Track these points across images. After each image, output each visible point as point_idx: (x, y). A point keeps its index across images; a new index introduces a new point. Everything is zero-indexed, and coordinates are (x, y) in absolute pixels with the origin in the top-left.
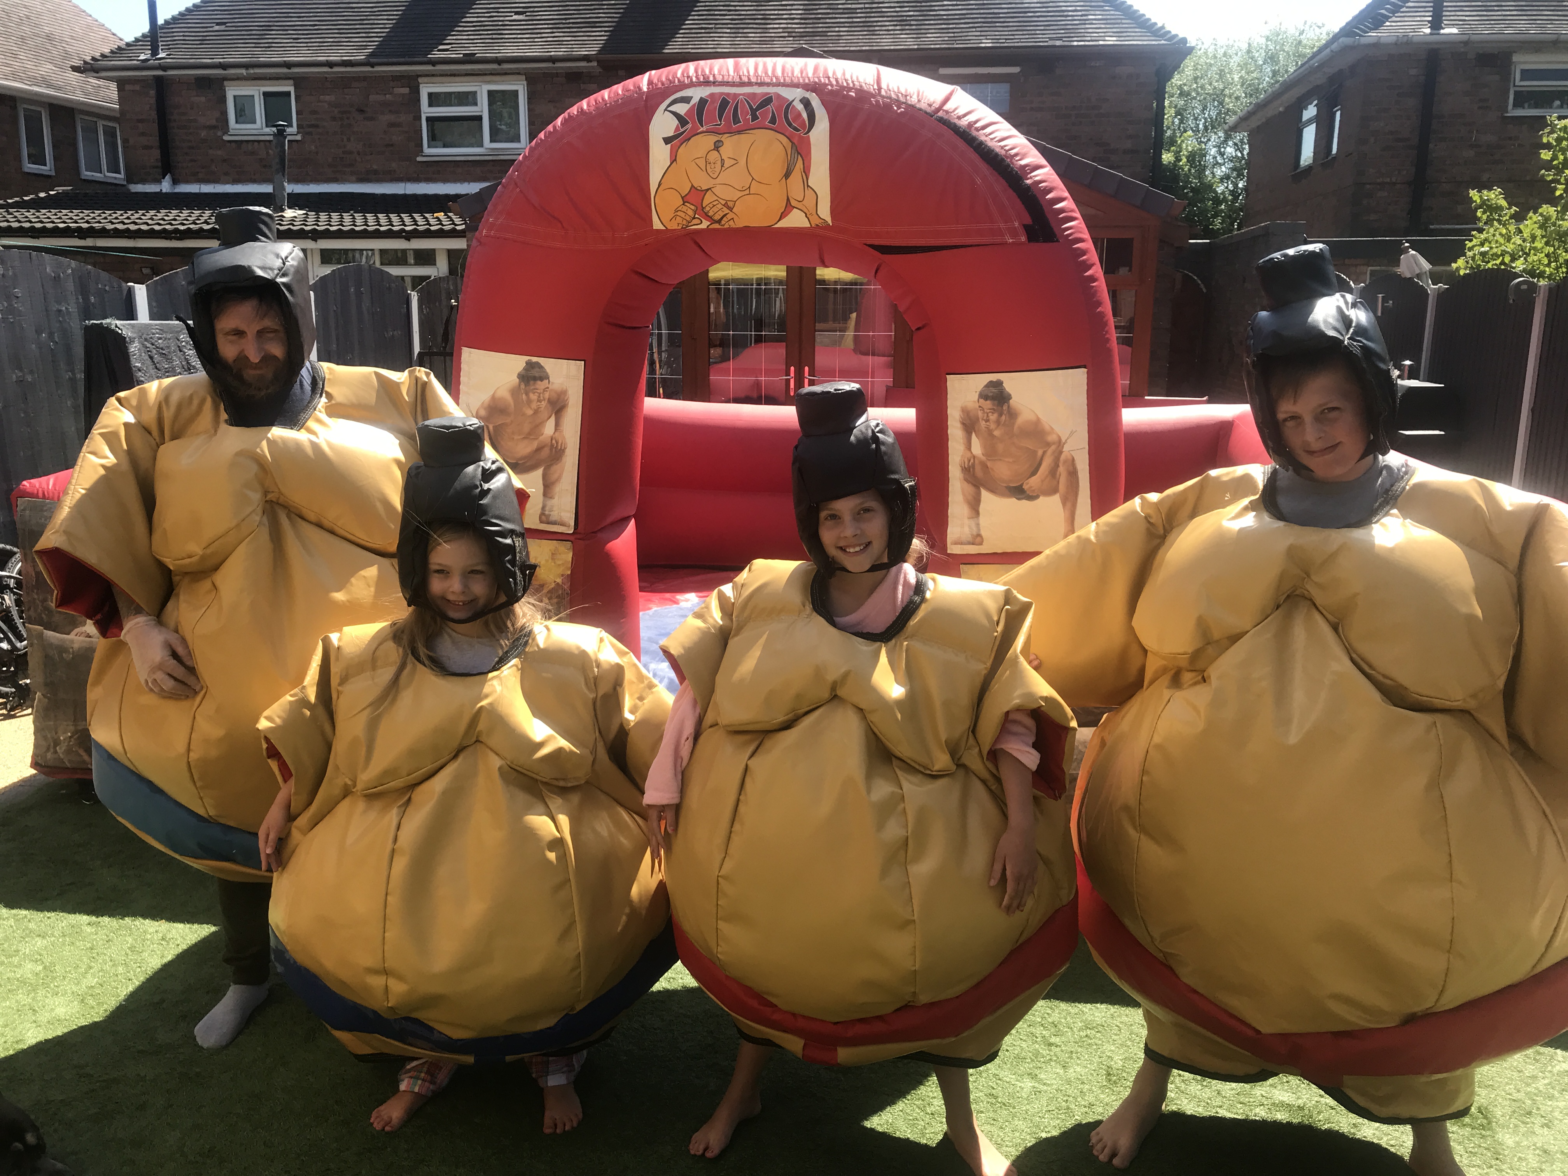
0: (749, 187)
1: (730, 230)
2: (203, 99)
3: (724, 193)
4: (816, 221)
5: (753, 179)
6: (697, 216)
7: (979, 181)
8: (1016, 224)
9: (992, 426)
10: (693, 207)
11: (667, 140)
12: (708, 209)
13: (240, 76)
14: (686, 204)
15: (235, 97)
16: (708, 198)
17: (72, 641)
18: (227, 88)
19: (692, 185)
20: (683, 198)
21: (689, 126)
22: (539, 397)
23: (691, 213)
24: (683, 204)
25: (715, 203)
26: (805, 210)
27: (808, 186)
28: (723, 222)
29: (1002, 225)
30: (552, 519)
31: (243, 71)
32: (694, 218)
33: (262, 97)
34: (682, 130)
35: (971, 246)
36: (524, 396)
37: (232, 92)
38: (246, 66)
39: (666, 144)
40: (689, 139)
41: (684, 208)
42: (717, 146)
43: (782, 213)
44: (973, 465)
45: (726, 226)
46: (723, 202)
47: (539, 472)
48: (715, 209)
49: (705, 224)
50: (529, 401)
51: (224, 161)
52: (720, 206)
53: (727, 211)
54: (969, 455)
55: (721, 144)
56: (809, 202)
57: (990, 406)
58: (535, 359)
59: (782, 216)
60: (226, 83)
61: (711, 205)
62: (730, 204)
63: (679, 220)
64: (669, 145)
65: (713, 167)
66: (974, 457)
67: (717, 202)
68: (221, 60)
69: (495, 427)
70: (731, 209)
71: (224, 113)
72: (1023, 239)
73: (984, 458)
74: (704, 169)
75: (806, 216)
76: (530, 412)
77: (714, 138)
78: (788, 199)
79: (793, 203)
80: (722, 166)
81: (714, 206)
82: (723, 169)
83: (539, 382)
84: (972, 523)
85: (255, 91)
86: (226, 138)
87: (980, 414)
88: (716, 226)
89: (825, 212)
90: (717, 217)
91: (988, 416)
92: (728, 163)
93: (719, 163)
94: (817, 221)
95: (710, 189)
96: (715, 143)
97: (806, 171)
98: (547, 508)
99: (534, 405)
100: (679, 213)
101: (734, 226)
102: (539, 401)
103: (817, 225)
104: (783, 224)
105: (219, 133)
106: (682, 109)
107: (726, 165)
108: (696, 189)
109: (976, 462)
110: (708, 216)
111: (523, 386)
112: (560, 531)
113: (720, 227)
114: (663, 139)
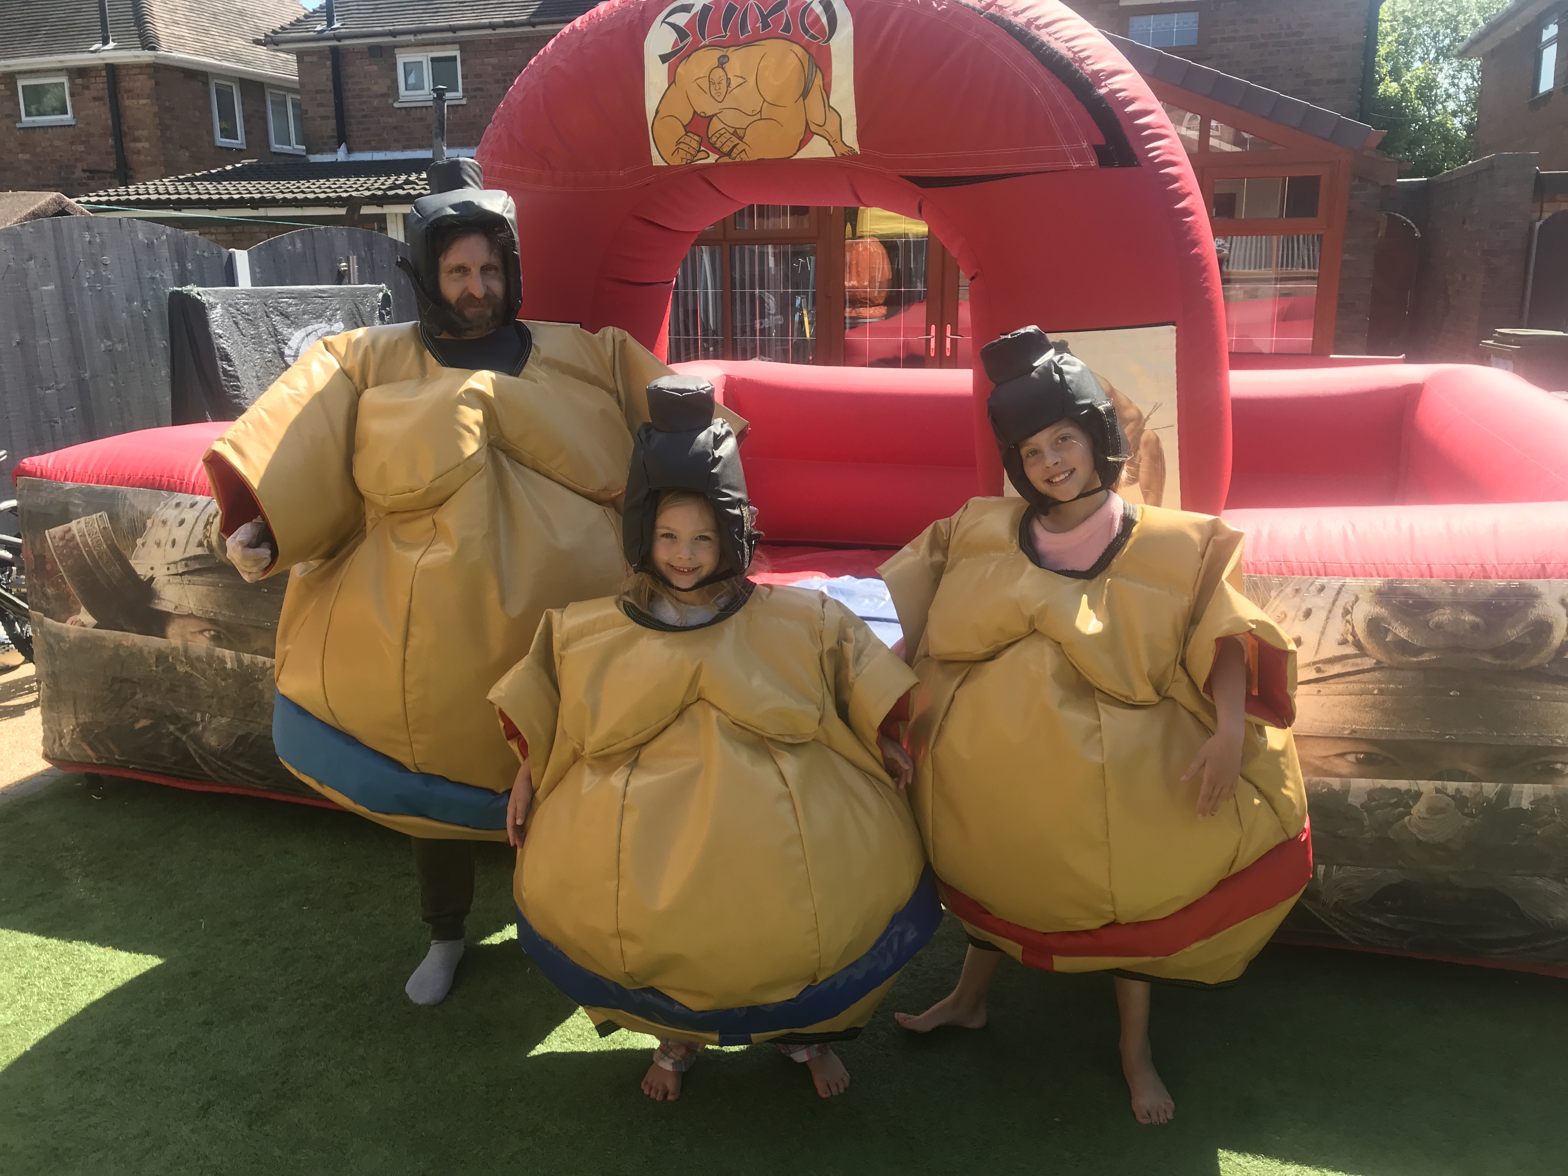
0: (761, 111)
2: (375, 68)
3: (731, 119)
4: (842, 150)
5: (765, 100)
6: (702, 148)
7: (1037, 92)
8: (1085, 145)
10: (696, 138)
11: (664, 58)
12: (714, 139)
13: (410, 43)
14: (689, 134)
15: (405, 64)
16: (715, 125)
18: (397, 56)
19: (695, 112)
20: (684, 127)
21: (690, 39)
23: (695, 144)
24: (686, 135)
25: (722, 132)
26: (828, 137)
27: (829, 106)
28: (733, 155)
29: (1065, 147)
31: (411, 38)
32: (699, 151)
33: (430, 63)
34: (681, 45)
35: (1028, 174)
37: (402, 58)
38: (415, 32)
39: (663, 62)
40: (689, 56)
41: (687, 140)
42: (722, 62)
43: (801, 141)
45: (738, 160)
46: (732, 130)
48: (723, 139)
49: (712, 159)
51: (395, 128)
52: (728, 135)
53: (737, 141)
55: (726, 59)
56: (832, 127)
59: (803, 143)
60: (396, 51)
61: (718, 135)
62: (740, 132)
63: (682, 154)
64: (667, 64)
65: (717, 88)
67: (724, 131)
68: (391, 28)
70: (741, 139)
71: (395, 81)
72: (1093, 163)
74: (707, 91)
75: (829, 144)
77: (718, 53)
78: (807, 125)
79: (813, 128)
81: (722, 135)
82: (730, 89)
85: (423, 57)
86: (396, 105)
88: (726, 160)
89: (850, 137)
90: (726, 149)
92: (734, 82)
93: (724, 82)
94: (844, 150)
95: (715, 115)
96: (719, 59)
97: (827, 89)
100: (682, 146)
101: (747, 159)
103: (843, 154)
104: (803, 154)
105: (391, 101)
106: (681, 19)
107: (733, 85)
108: (699, 115)
110: (716, 148)
113: (730, 161)
114: (660, 56)
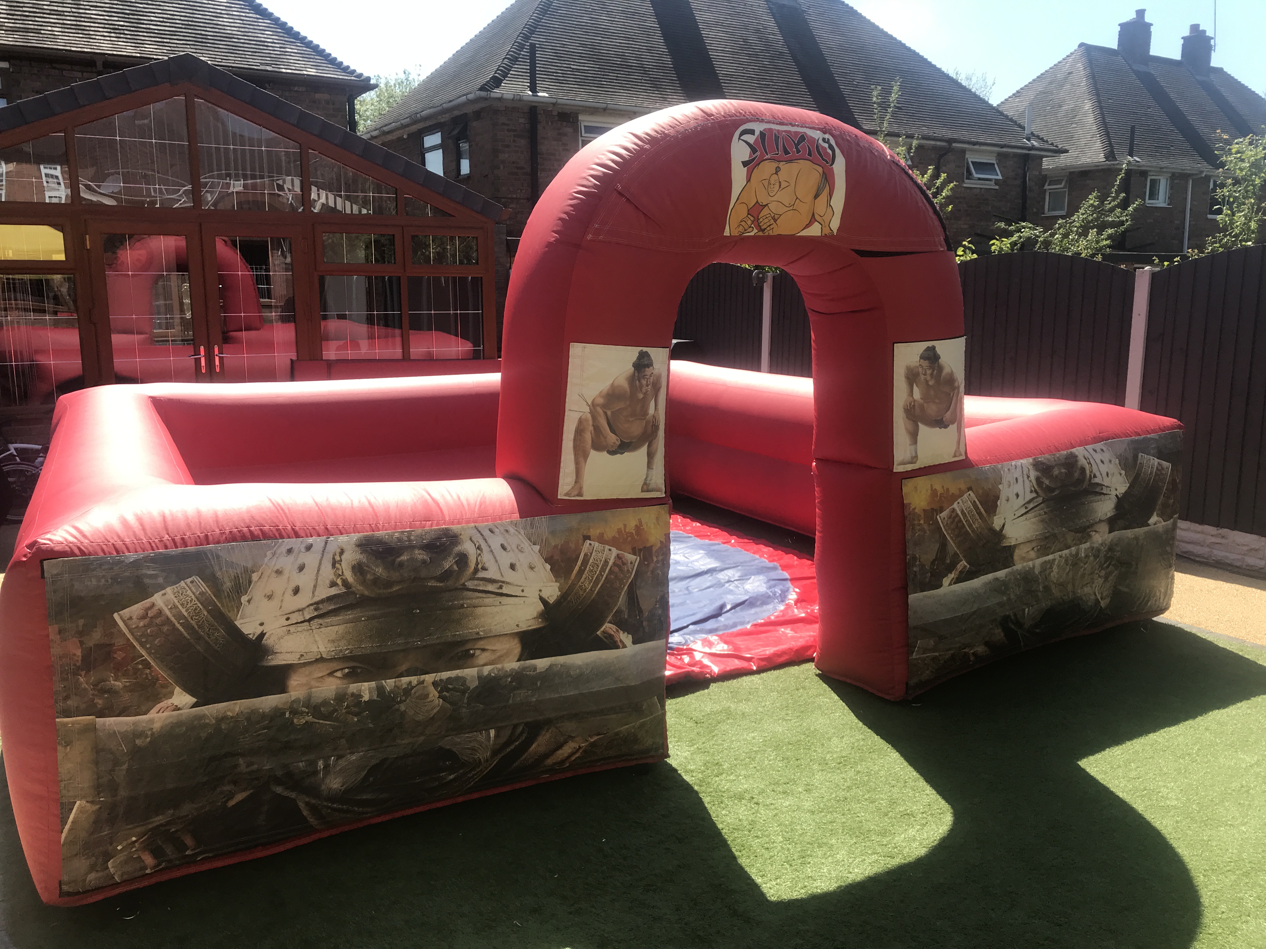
0: (793, 204)
1: (769, 237)
4: (827, 231)
5: (797, 198)
6: (752, 225)
8: (942, 238)
9: (928, 378)
10: (752, 218)
11: (745, 164)
12: (761, 220)
14: (749, 216)
16: (765, 212)
17: (151, 721)
19: (757, 201)
20: (748, 210)
21: (758, 153)
22: (647, 382)
23: (749, 222)
24: (747, 216)
25: (767, 216)
26: (823, 223)
27: (830, 205)
28: (766, 231)
29: (936, 239)
30: (651, 487)
32: (750, 227)
34: (754, 156)
35: (920, 252)
36: (637, 382)
39: (743, 167)
40: (759, 164)
41: (746, 219)
42: (778, 170)
44: (914, 406)
45: (767, 234)
46: (773, 215)
47: (644, 449)
48: (765, 221)
49: (754, 233)
50: (641, 386)
52: (770, 218)
53: (772, 222)
54: (911, 399)
55: (780, 169)
56: (827, 218)
57: (927, 364)
58: (645, 349)
59: (807, 226)
61: (764, 218)
62: (776, 217)
63: (741, 227)
65: (772, 187)
66: (915, 401)
67: (769, 215)
69: (612, 413)
70: (775, 221)
72: (944, 248)
73: (921, 401)
74: (767, 189)
75: (821, 228)
76: (641, 396)
77: (774, 165)
79: (817, 217)
80: (780, 187)
81: (766, 218)
82: (780, 189)
83: (647, 369)
84: (913, 447)
87: (920, 370)
88: (760, 234)
90: (764, 227)
91: (925, 371)
92: (784, 184)
93: (778, 184)
95: (767, 204)
96: (775, 168)
97: (831, 195)
98: (649, 479)
99: (644, 390)
100: (743, 223)
101: (772, 234)
102: (647, 386)
103: (826, 235)
106: (751, 139)
107: (782, 187)
108: (758, 204)
109: (916, 404)
110: (759, 226)
111: (637, 374)
112: (655, 497)
113: (762, 234)
114: (743, 162)
